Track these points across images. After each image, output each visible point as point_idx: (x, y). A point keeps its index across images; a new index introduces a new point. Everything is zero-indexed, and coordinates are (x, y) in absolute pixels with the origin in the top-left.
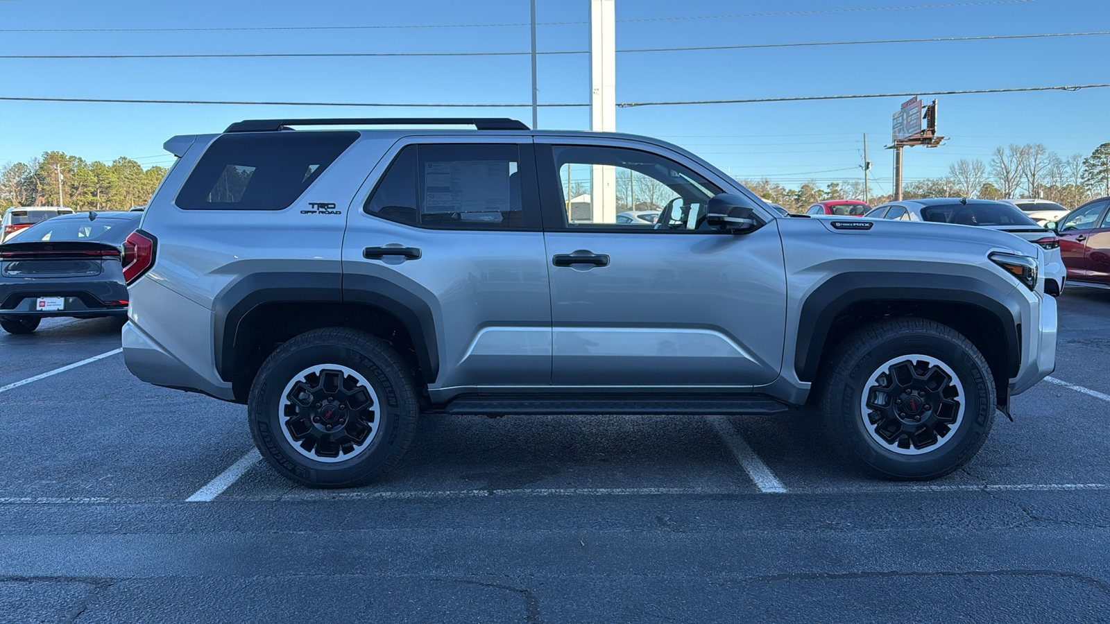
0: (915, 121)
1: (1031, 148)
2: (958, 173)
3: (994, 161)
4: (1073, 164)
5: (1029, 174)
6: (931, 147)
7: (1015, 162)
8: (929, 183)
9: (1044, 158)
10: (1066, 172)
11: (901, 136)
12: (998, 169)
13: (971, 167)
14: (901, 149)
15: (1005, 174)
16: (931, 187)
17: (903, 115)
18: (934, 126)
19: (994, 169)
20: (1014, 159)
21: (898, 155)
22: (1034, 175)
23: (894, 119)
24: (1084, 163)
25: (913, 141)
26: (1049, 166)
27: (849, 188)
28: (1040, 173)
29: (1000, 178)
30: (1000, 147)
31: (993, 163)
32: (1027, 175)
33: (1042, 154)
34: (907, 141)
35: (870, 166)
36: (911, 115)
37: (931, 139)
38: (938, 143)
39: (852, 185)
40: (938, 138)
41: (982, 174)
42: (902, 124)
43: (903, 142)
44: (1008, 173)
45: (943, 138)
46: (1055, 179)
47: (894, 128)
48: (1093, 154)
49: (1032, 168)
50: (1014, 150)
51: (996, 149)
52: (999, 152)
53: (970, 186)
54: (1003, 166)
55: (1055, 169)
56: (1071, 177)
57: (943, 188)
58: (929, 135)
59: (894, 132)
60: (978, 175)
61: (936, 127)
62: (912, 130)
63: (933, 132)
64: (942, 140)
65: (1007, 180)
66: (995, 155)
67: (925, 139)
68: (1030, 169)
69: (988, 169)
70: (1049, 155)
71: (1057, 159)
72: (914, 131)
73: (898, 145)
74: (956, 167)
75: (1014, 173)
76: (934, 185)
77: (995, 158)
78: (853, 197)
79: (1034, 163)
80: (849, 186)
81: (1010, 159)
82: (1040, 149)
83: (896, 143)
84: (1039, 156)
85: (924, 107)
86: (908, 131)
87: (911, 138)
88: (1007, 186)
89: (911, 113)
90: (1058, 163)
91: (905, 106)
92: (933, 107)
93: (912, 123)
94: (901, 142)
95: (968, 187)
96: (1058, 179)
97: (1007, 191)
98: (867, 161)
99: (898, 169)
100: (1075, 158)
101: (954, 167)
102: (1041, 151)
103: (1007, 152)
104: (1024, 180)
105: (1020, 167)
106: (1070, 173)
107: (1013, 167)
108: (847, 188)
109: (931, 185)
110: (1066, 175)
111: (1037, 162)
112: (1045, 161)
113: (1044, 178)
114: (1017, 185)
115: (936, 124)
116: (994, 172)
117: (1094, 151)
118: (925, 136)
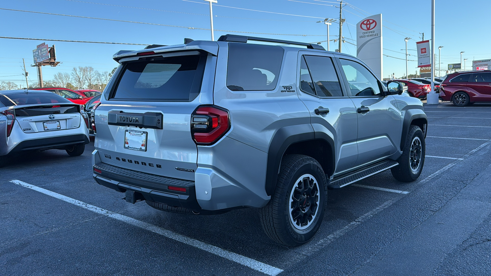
0: (45, 54)
1: (87, 68)
2: (58, 79)
3: (73, 74)
4: (105, 75)
5: (88, 79)
6: (53, 66)
7: (82, 74)
8: (45, 83)
9: (93, 72)
10: (103, 79)
11: (38, 61)
12: (75, 77)
13: (64, 76)
14: (40, 67)
15: (78, 79)
16: (46, 85)
17: (38, 51)
18: (55, 57)
19: (73, 77)
20: (81, 73)
21: (39, 69)
22: (90, 80)
23: (33, 53)
24: (109, 75)
25: (45, 63)
26: (96, 76)
27: (6, 85)
28: (93, 79)
29: (77, 81)
30: (75, 67)
31: (72, 74)
32: (87, 80)
33: (92, 71)
34: (43, 63)
35: (28, 74)
36: (43, 51)
37: (54, 63)
38: (57, 65)
39: (7, 83)
40: (57, 62)
41: (69, 79)
42: (38, 55)
43: (41, 63)
44: (79, 79)
45: (59, 62)
46: (99, 82)
47: (34, 57)
48: (112, 71)
49: (89, 77)
50: (81, 69)
51: (73, 68)
52: (75, 69)
53: (64, 85)
54: (77, 76)
55: (98, 78)
56: (105, 81)
57: (51, 85)
58: (53, 61)
59: (34, 59)
60: (67, 79)
61: (56, 57)
62: (44, 58)
63: (55, 59)
64: (59, 63)
65: (79, 82)
66: (73, 71)
67: (52, 63)
68: (88, 77)
69: (71, 77)
70: (95, 72)
71: (99, 73)
72: (46, 58)
73: (39, 65)
74: (57, 76)
75: (82, 79)
76: (47, 84)
77: (73, 72)
78: (9, 89)
79: (89, 75)
80: (6, 84)
81: (79, 73)
82: (91, 69)
83: (37, 64)
84: (91, 72)
85: (49, 48)
86: (42, 59)
87: (45, 62)
88: (80, 85)
89: (43, 50)
90: (99, 75)
91: (38, 47)
92: (53, 48)
93: (43, 55)
94: (40, 63)
95: (63, 85)
96: (100, 81)
97: (80, 86)
98: (26, 72)
99: (40, 76)
100: (105, 73)
101: (56, 76)
102: (92, 69)
103: (78, 70)
104: (86, 81)
105: (84, 77)
106: (104, 79)
107: (81, 77)
108: (4, 85)
109: (45, 84)
110: (103, 80)
111: (91, 74)
112: (94, 74)
113: (94, 81)
114: (84, 84)
115: (56, 56)
116: (74, 78)
117: (112, 70)
118: (51, 61)
